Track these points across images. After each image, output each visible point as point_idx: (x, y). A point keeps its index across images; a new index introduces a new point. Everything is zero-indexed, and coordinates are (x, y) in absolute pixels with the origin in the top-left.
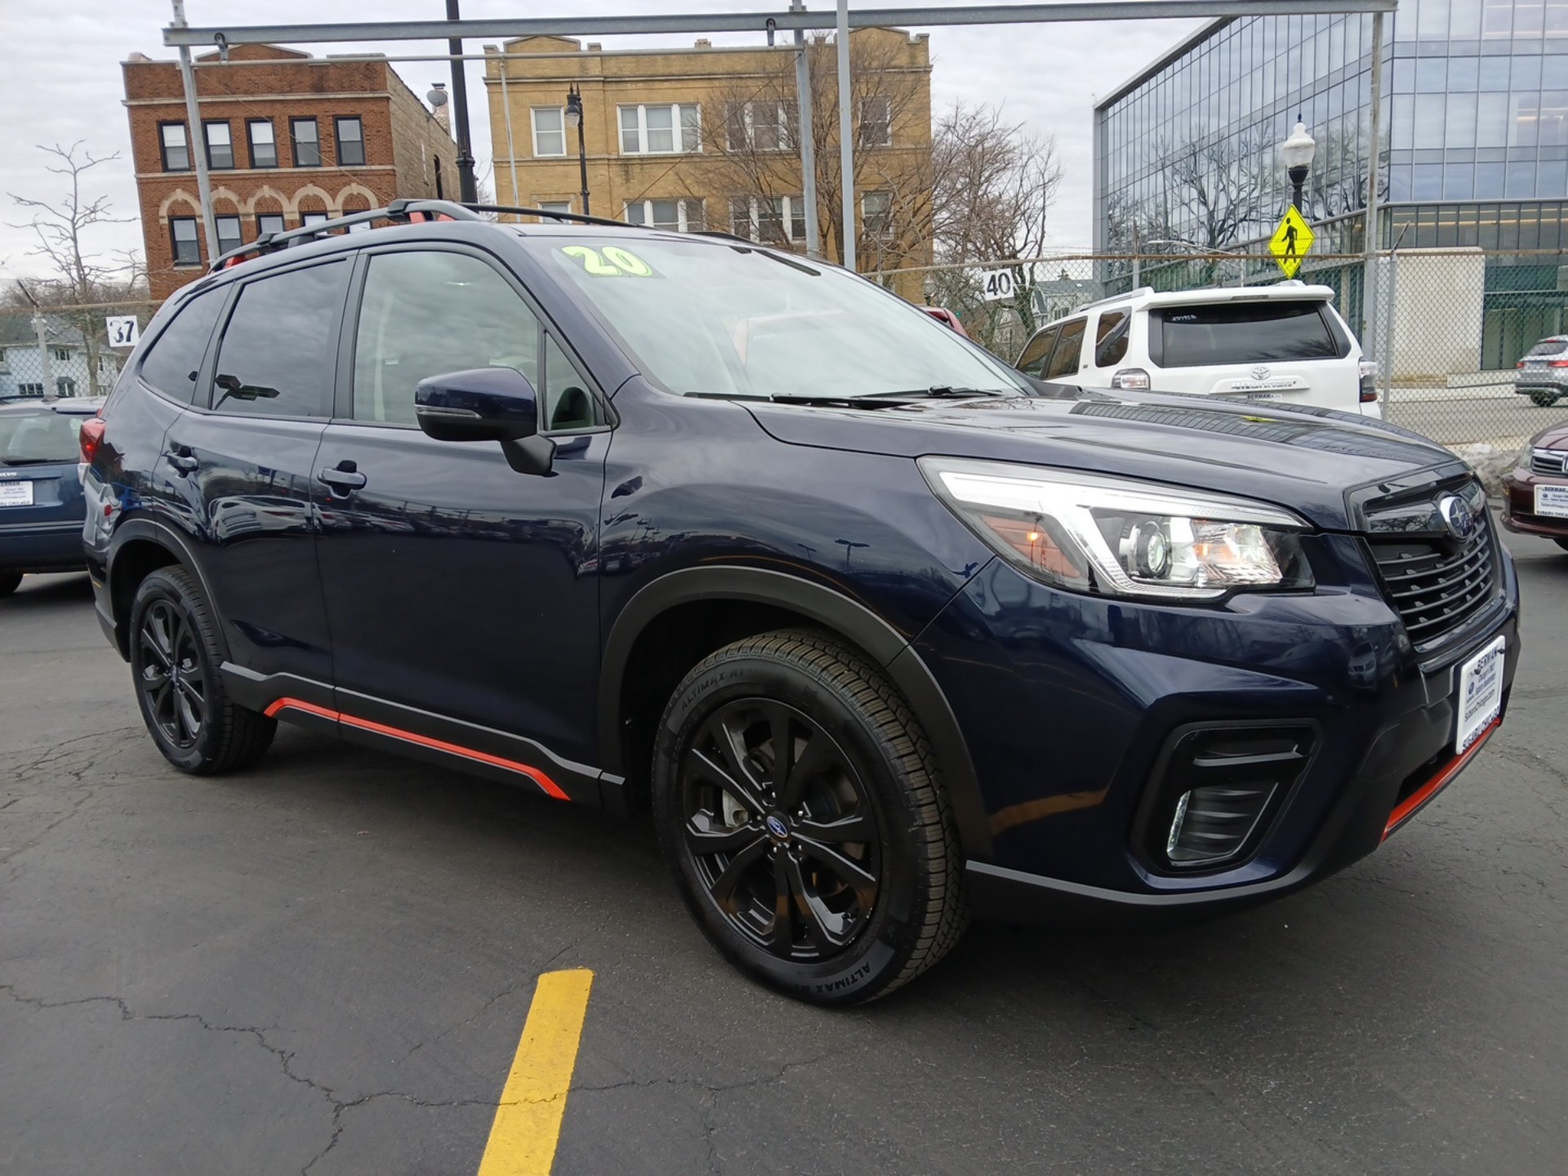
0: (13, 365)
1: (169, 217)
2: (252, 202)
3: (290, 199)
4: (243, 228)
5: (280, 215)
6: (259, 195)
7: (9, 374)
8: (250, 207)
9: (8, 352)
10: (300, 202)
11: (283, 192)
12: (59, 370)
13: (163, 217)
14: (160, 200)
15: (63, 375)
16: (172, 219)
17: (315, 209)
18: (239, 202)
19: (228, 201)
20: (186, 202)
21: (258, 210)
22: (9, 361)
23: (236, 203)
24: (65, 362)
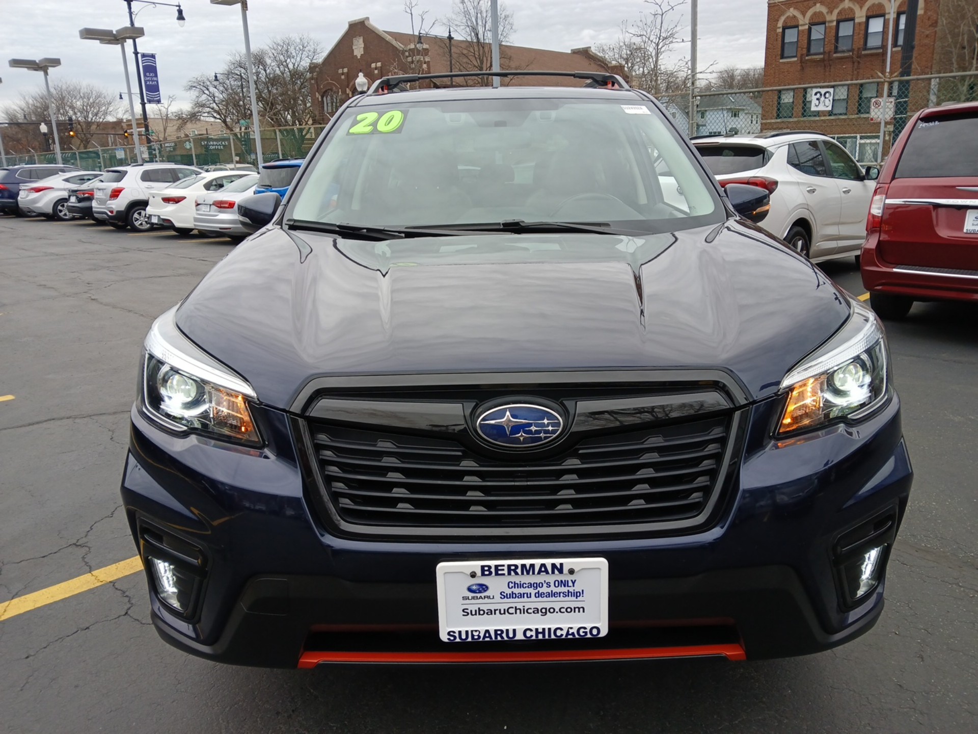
0: (709, 122)
1: (783, 27)
2: (836, 12)
3: (861, 7)
4: (827, 30)
5: (853, 19)
6: (841, 6)
7: (705, 125)
8: (834, 17)
9: (707, 113)
10: (868, 9)
11: (858, 3)
12: (732, 123)
13: (779, 28)
14: (779, 17)
15: (734, 126)
16: (784, 29)
17: (878, 13)
18: (827, 13)
19: (821, 13)
20: (795, 17)
21: (839, 18)
22: (707, 119)
23: (825, 14)
24: (737, 118)
